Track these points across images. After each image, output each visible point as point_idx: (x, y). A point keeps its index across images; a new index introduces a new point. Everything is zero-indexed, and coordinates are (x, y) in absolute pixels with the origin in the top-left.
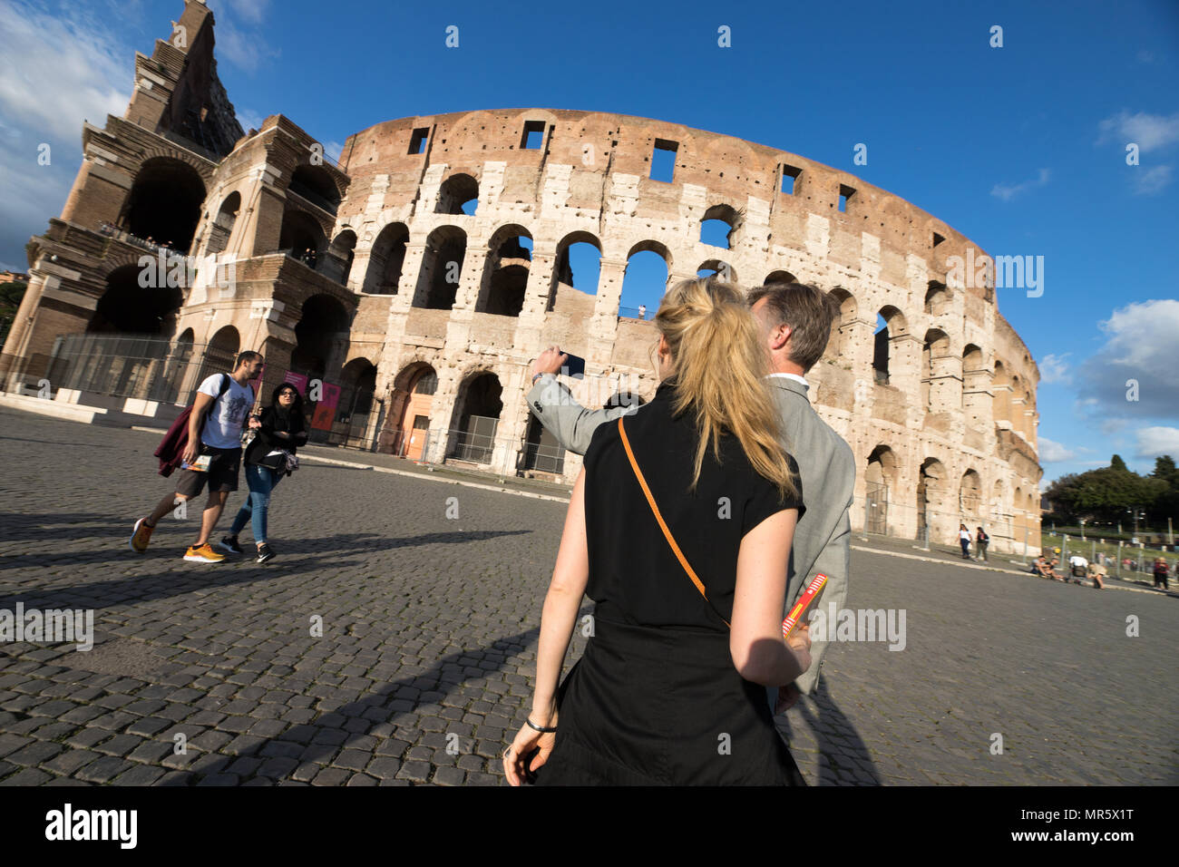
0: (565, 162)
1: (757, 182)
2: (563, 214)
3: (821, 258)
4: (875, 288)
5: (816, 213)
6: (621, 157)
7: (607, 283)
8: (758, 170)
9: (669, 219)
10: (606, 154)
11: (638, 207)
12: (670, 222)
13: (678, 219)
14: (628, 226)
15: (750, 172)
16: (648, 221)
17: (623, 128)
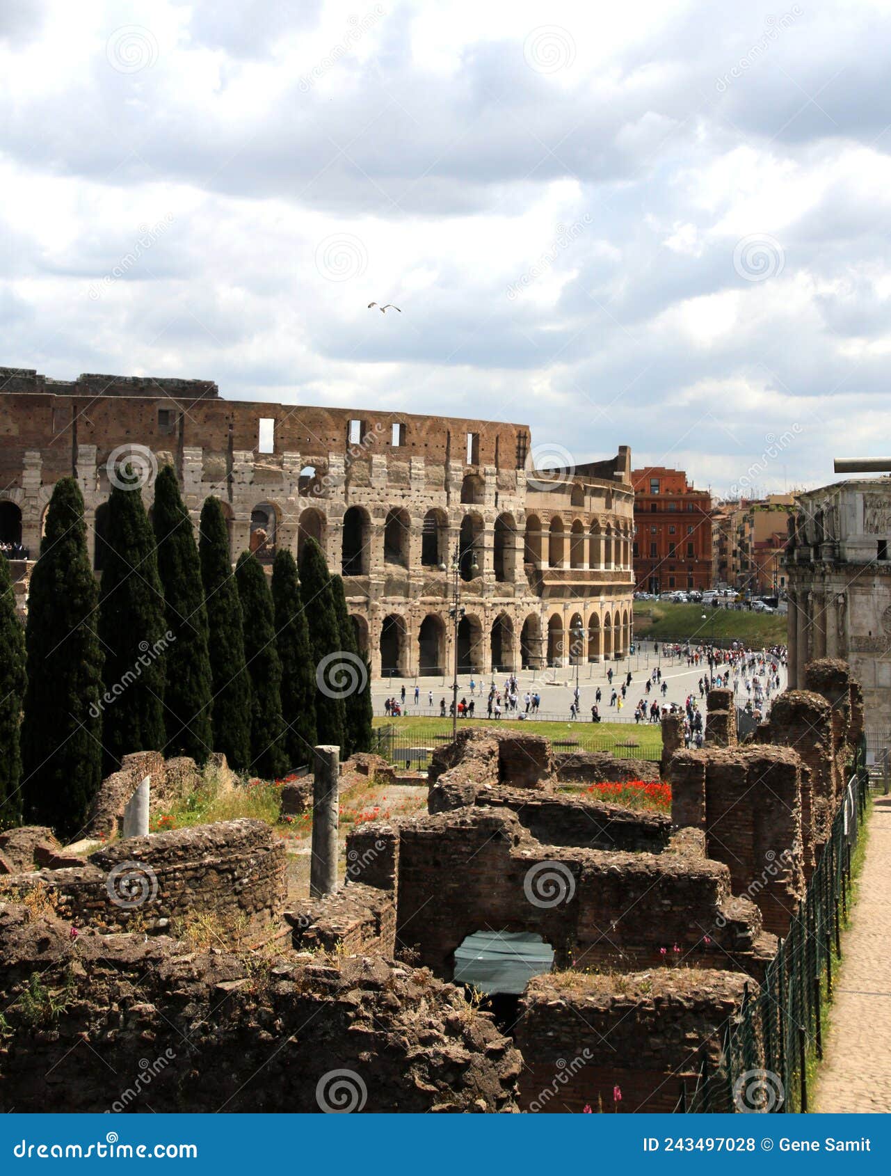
0: (197, 445)
1: (334, 440)
2: (201, 488)
3: (382, 489)
4: (422, 499)
5: (376, 453)
6: (237, 437)
7: (239, 538)
8: (335, 430)
9: (276, 483)
10: (226, 436)
11: (254, 477)
12: (277, 485)
13: (282, 482)
14: (248, 493)
15: (328, 432)
16: (261, 486)
17: (236, 414)
